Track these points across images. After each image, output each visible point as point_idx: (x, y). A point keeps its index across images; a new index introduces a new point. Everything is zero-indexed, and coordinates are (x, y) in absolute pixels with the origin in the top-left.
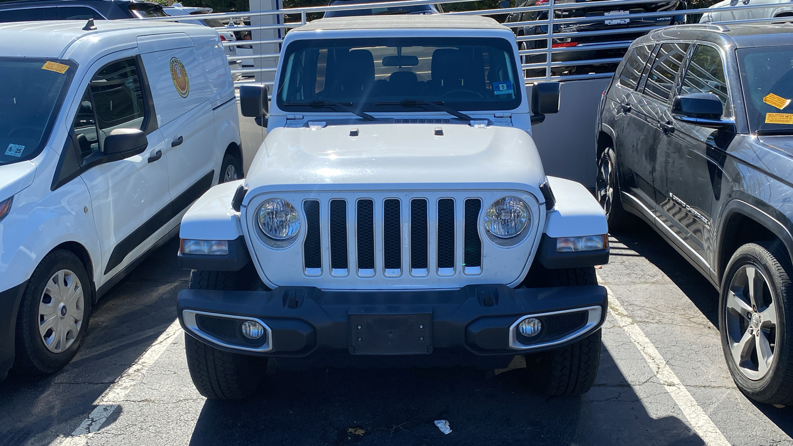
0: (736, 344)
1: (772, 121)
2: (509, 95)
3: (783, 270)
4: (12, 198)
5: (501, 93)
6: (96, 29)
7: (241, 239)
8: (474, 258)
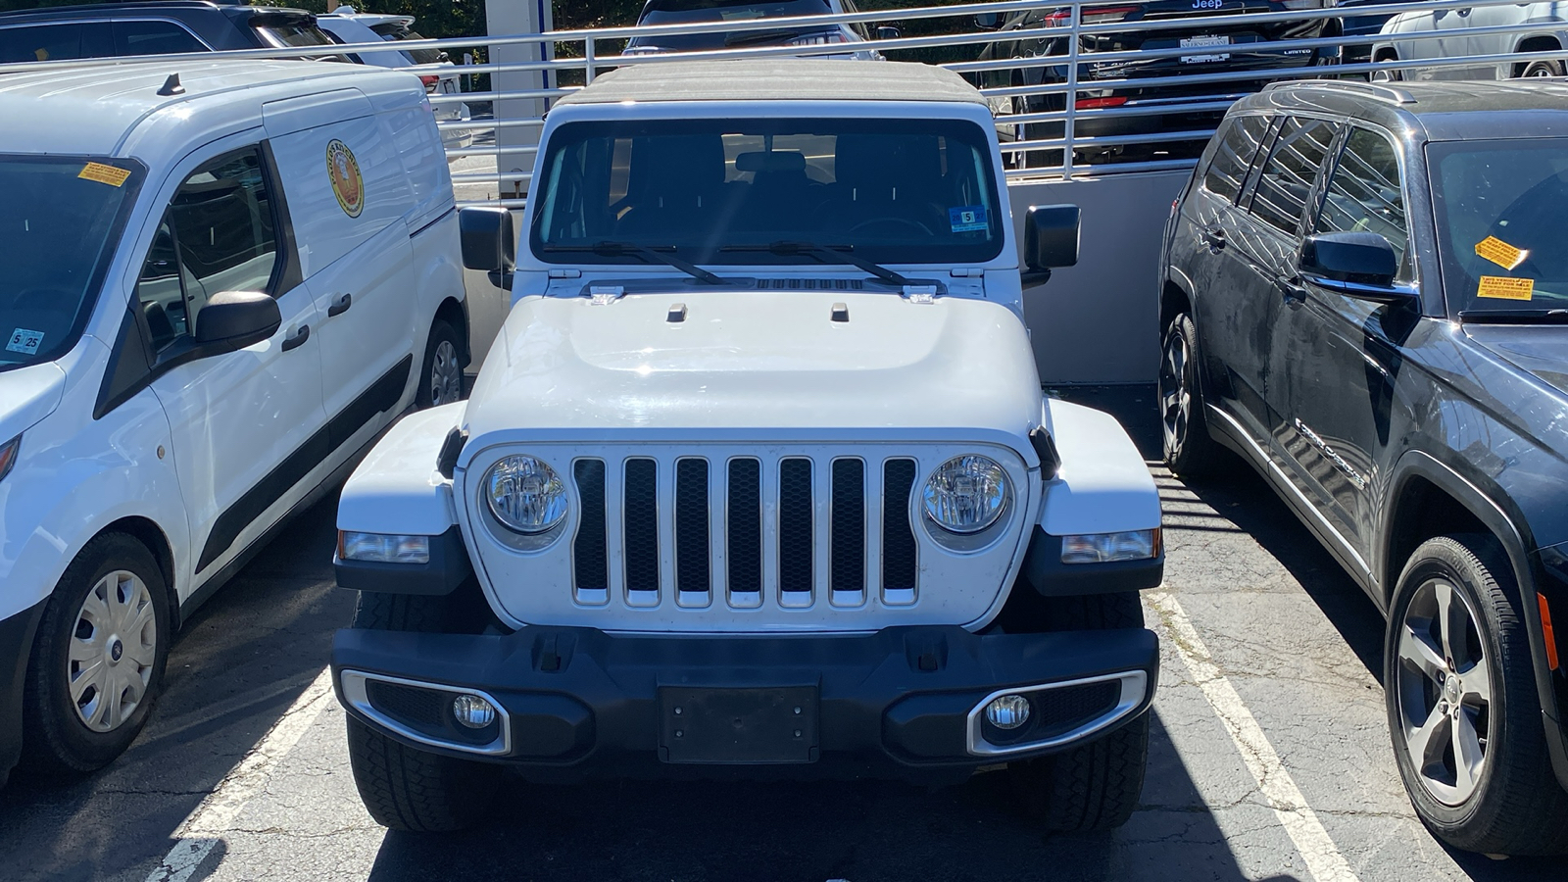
0: (1415, 730)
1: (1490, 292)
2: (981, 233)
3: (1503, 597)
4: (19, 438)
5: (964, 229)
6: (183, 91)
7: (455, 532)
8: (901, 570)
